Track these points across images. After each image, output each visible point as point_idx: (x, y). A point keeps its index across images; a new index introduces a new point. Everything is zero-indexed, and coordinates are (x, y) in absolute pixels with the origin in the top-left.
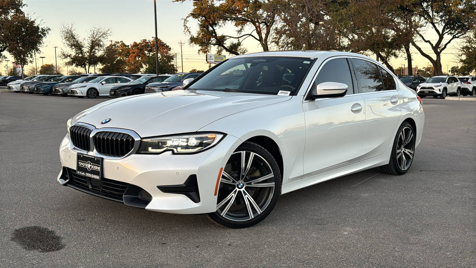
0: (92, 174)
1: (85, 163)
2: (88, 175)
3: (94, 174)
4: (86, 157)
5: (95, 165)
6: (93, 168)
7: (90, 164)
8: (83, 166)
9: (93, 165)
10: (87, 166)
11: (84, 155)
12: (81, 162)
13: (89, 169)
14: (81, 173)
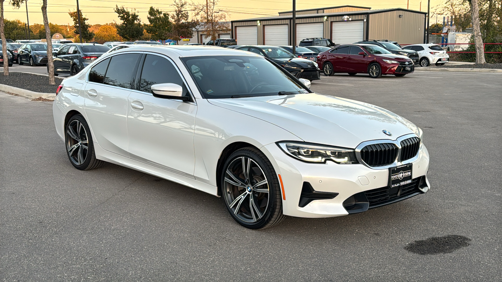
0: (405, 181)
1: (397, 174)
2: (402, 183)
3: (406, 180)
4: (399, 168)
5: (406, 172)
6: (404, 176)
7: (402, 173)
8: (395, 178)
9: (404, 173)
10: (399, 176)
11: (398, 167)
12: (394, 175)
13: (401, 178)
14: (395, 185)
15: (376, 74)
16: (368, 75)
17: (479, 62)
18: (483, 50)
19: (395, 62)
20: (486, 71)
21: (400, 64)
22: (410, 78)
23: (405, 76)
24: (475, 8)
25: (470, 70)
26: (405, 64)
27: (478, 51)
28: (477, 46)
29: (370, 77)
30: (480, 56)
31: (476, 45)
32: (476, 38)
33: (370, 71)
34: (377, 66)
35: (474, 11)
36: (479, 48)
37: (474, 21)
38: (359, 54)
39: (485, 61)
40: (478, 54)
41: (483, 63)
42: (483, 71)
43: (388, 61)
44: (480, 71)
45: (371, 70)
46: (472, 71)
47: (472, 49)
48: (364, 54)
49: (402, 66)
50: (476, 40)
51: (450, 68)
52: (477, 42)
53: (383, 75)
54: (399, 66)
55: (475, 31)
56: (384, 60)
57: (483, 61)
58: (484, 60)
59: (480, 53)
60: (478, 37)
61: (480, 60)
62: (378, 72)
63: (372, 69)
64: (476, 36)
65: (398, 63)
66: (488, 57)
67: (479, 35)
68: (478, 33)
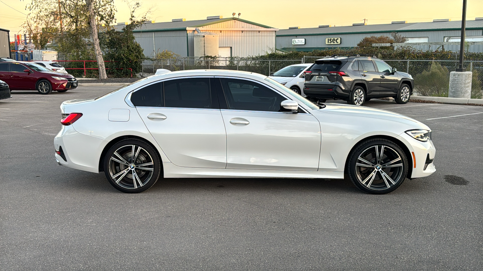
15: (46, 91)
16: (37, 91)
17: (102, 77)
18: (104, 67)
19: (64, 79)
20: (117, 85)
21: (69, 80)
22: (72, 94)
23: (67, 92)
24: (94, 31)
25: (103, 85)
26: (72, 81)
27: (101, 68)
28: (100, 63)
29: (39, 93)
30: (103, 72)
31: (98, 62)
32: (98, 57)
33: (39, 88)
34: (46, 83)
35: (94, 33)
36: (101, 65)
37: (95, 41)
38: (24, 72)
39: (107, 77)
40: (101, 71)
41: (106, 78)
42: (115, 85)
43: (58, 78)
44: (112, 85)
45: (39, 86)
46: (105, 85)
47: (72, 66)
48: (28, 71)
49: (70, 82)
50: (99, 59)
51: (84, 84)
52: (99, 61)
53: (53, 91)
54: (68, 82)
55: (97, 51)
56: (53, 77)
57: (106, 77)
58: (106, 75)
59: (102, 70)
60: (100, 55)
61: (103, 75)
62: (48, 88)
63: (41, 86)
64: (98, 54)
65: (67, 79)
66: (108, 73)
67: (100, 54)
68: (100, 52)
